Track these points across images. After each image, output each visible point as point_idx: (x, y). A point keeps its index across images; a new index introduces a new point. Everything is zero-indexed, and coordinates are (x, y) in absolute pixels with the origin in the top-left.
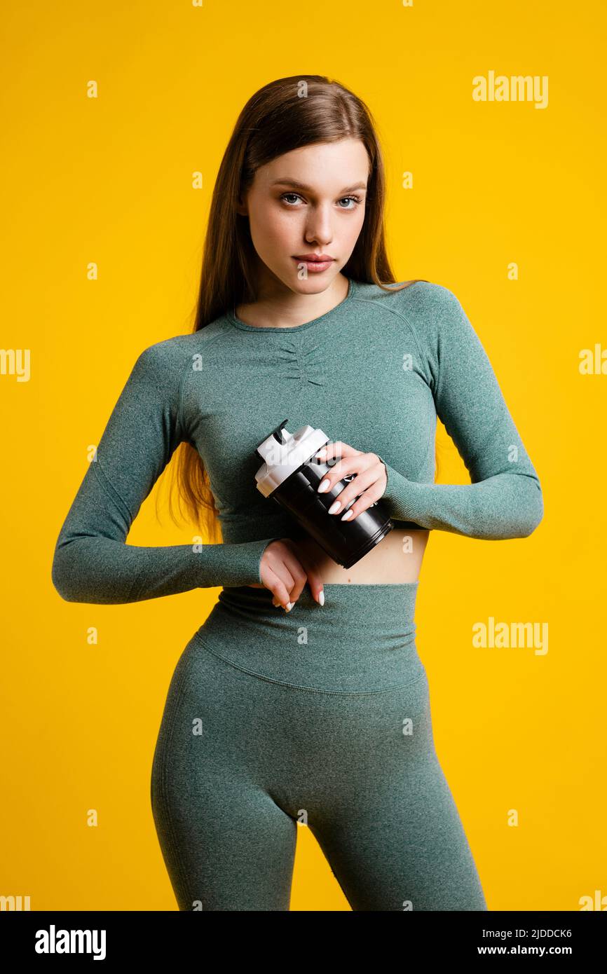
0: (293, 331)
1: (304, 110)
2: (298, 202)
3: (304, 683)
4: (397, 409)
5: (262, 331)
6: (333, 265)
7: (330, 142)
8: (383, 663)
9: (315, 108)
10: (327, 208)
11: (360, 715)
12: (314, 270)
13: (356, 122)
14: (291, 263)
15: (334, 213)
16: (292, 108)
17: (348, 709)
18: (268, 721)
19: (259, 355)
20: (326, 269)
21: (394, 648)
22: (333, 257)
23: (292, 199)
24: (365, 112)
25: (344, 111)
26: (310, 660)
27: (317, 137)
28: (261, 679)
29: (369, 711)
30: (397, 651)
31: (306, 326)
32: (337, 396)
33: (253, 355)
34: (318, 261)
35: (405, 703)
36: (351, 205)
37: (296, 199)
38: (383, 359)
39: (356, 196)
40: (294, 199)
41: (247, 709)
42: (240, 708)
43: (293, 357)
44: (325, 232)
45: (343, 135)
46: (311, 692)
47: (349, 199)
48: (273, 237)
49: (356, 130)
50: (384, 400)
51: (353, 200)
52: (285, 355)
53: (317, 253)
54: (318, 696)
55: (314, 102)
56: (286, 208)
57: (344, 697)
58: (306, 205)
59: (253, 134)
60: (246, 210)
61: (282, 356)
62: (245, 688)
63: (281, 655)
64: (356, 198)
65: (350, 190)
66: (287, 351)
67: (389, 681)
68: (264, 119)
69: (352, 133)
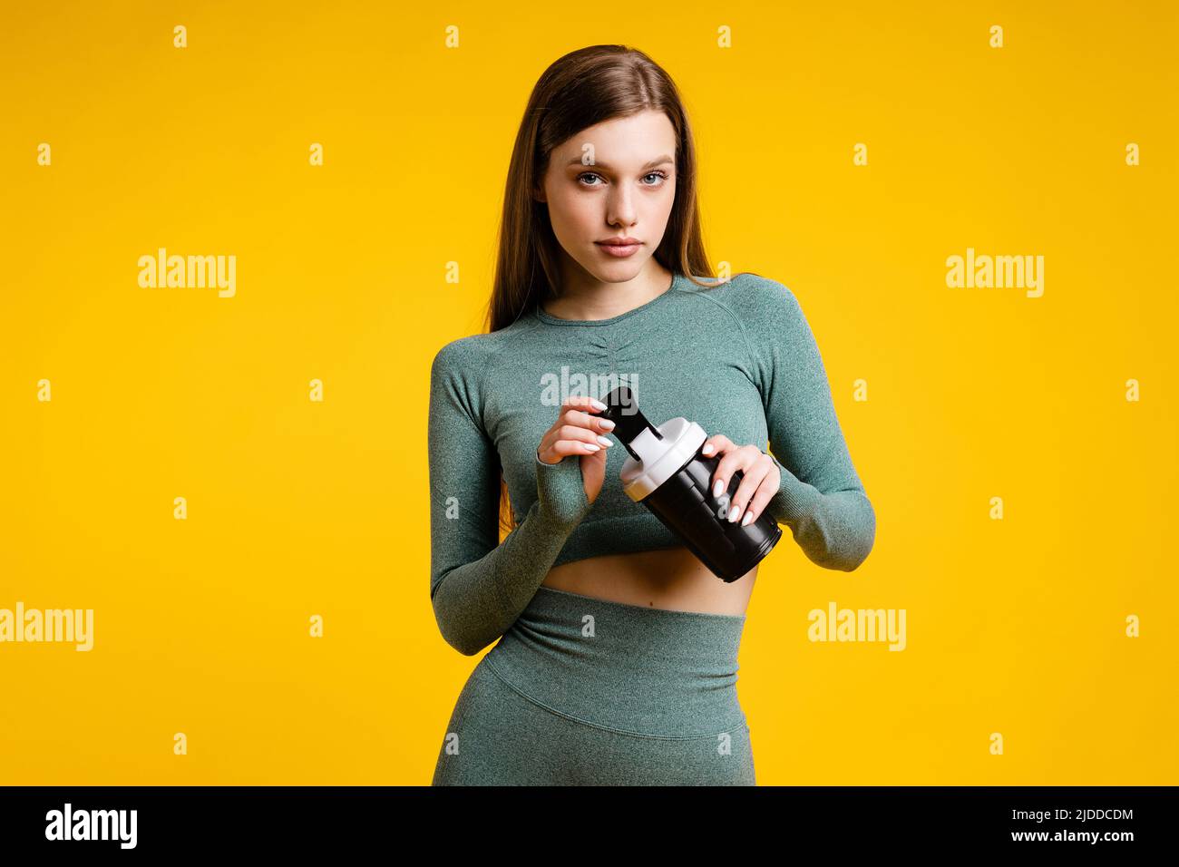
0: (605, 324)
1: (596, 84)
2: (597, 182)
3: (592, 719)
4: (715, 408)
5: (571, 325)
6: (641, 248)
7: (627, 116)
8: (688, 705)
9: (608, 80)
10: (629, 187)
11: (657, 763)
12: (620, 255)
13: (657, 93)
14: (593, 249)
15: (637, 191)
16: (583, 83)
17: (642, 754)
18: (552, 760)
19: (567, 350)
20: (634, 253)
21: (704, 689)
22: (640, 239)
23: (590, 178)
24: (668, 82)
25: (641, 81)
26: (600, 693)
27: (613, 111)
28: (546, 710)
29: (669, 760)
30: (708, 694)
31: (619, 319)
32: (648, 394)
33: (560, 350)
34: (622, 244)
35: (714, 755)
36: (657, 181)
37: (595, 179)
38: (704, 355)
39: (661, 171)
40: (591, 179)
41: (530, 743)
42: (523, 740)
43: (603, 352)
44: (627, 212)
45: (641, 108)
46: (600, 730)
47: (654, 175)
48: (573, 223)
49: (657, 102)
50: (700, 397)
51: (659, 175)
52: (596, 350)
53: (621, 235)
54: (608, 735)
55: (607, 76)
56: (583, 189)
57: (638, 739)
58: (605, 185)
59: (544, 114)
60: (544, 196)
61: (591, 351)
62: (530, 719)
63: (570, 686)
64: (661, 174)
65: (654, 165)
66: (597, 346)
67: (694, 728)
68: (555, 97)
69: (653, 105)
